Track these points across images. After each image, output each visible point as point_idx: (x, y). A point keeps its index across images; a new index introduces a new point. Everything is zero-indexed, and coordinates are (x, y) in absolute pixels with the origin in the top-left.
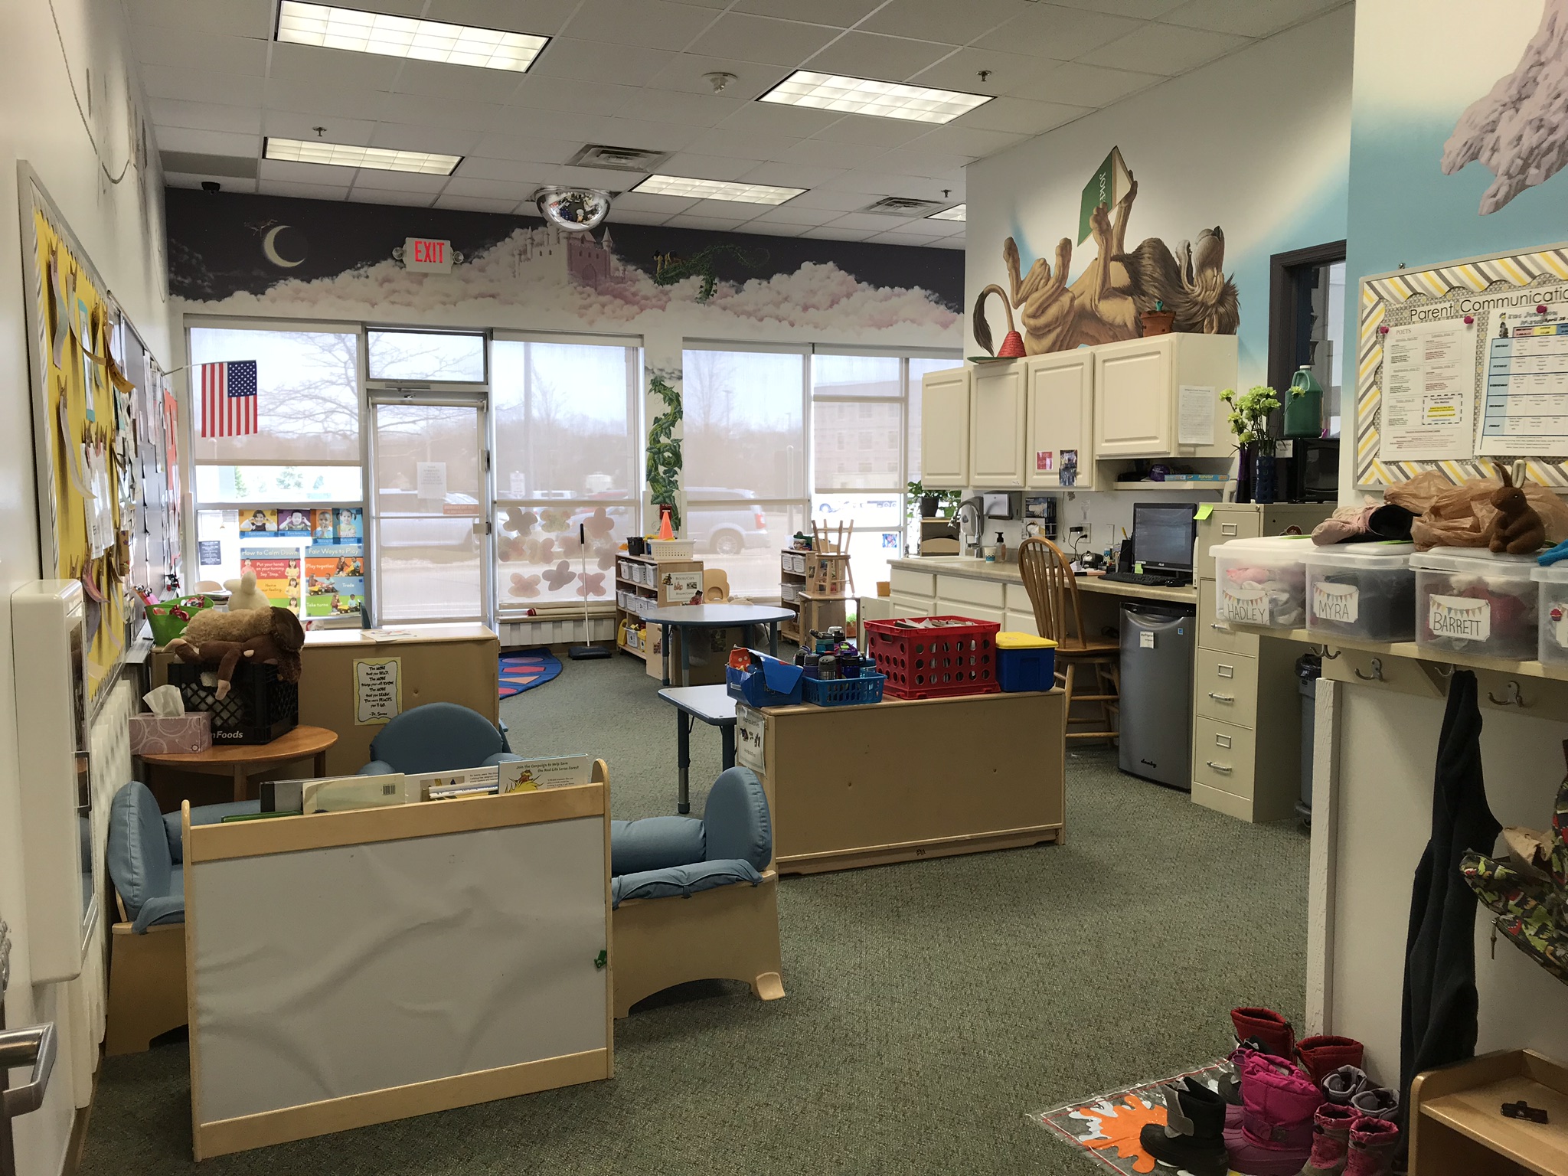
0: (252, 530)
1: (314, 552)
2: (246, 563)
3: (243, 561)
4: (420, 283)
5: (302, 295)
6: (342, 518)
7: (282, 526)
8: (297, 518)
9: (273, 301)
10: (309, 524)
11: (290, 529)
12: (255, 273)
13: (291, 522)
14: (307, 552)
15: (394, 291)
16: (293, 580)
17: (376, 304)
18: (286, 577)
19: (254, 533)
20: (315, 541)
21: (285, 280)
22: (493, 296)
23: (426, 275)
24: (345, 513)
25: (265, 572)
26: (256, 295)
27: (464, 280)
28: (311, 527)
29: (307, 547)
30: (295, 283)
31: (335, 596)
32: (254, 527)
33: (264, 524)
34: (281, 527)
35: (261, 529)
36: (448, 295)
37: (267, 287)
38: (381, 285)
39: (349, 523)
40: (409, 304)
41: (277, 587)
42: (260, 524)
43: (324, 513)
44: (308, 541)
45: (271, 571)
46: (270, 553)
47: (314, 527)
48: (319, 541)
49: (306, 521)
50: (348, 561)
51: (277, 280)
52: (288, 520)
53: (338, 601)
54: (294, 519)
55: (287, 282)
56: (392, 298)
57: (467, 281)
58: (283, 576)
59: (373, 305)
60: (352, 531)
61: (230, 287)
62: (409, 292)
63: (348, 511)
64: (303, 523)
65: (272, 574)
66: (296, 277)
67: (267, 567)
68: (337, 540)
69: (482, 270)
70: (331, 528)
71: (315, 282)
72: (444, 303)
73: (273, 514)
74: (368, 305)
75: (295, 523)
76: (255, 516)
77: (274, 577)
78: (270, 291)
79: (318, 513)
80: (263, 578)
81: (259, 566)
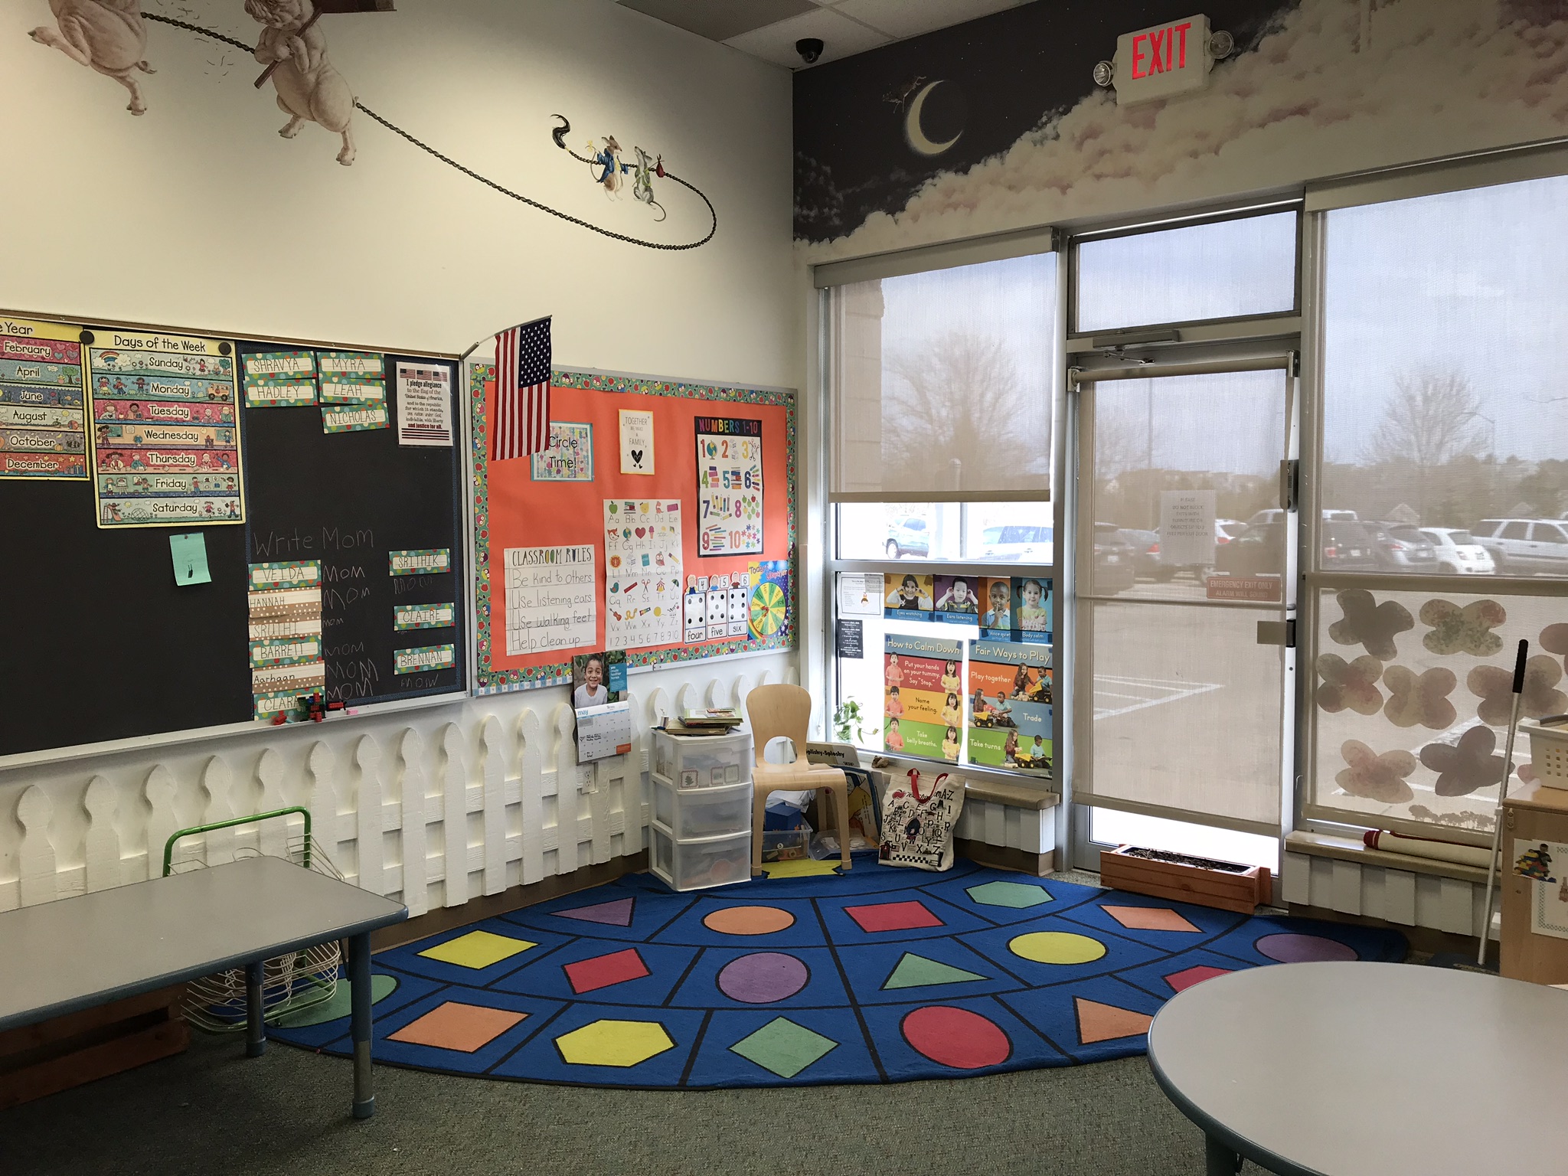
0: (901, 607)
1: (983, 652)
2: (892, 660)
3: (888, 654)
4: (1150, 124)
5: (956, 198)
6: (1026, 596)
7: (941, 603)
8: (961, 591)
9: (915, 218)
10: (976, 601)
11: (950, 609)
12: (893, 177)
13: (952, 598)
14: (971, 651)
15: (1102, 153)
16: (952, 695)
17: (1069, 186)
18: (943, 690)
19: (902, 612)
20: (984, 633)
21: (933, 177)
22: (1302, 111)
23: (1160, 103)
24: (1031, 587)
25: (915, 677)
26: (893, 214)
27: (1238, 94)
28: (978, 607)
29: (973, 642)
30: (947, 179)
31: (1011, 734)
32: (903, 603)
33: (916, 598)
34: (939, 604)
35: (911, 606)
36: (1202, 136)
37: (907, 196)
38: (1080, 145)
39: (1036, 606)
40: (1127, 173)
41: (932, 705)
42: (910, 598)
43: (998, 584)
44: (972, 631)
45: (921, 676)
46: (923, 647)
47: (983, 608)
48: (991, 632)
49: (972, 596)
50: (1033, 674)
51: (920, 181)
52: (948, 594)
53: (1016, 745)
54: (955, 592)
55: (936, 180)
56: (1098, 169)
57: (1243, 93)
58: (938, 688)
59: (1064, 189)
60: (1041, 620)
61: (862, 208)
62: (1128, 148)
63: (1035, 582)
64: (968, 599)
65: (924, 682)
66: (947, 169)
67: (918, 669)
68: (1016, 634)
69: (1279, 58)
70: (1007, 612)
71: (976, 169)
72: (1194, 154)
73: (927, 583)
74: (1055, 191)
75: (957, 600)
76: (905, 584)
77: (925, 688)
78: (912, 203)
79: (990, 585)
80: (912, 686)
81: (907, 668)
